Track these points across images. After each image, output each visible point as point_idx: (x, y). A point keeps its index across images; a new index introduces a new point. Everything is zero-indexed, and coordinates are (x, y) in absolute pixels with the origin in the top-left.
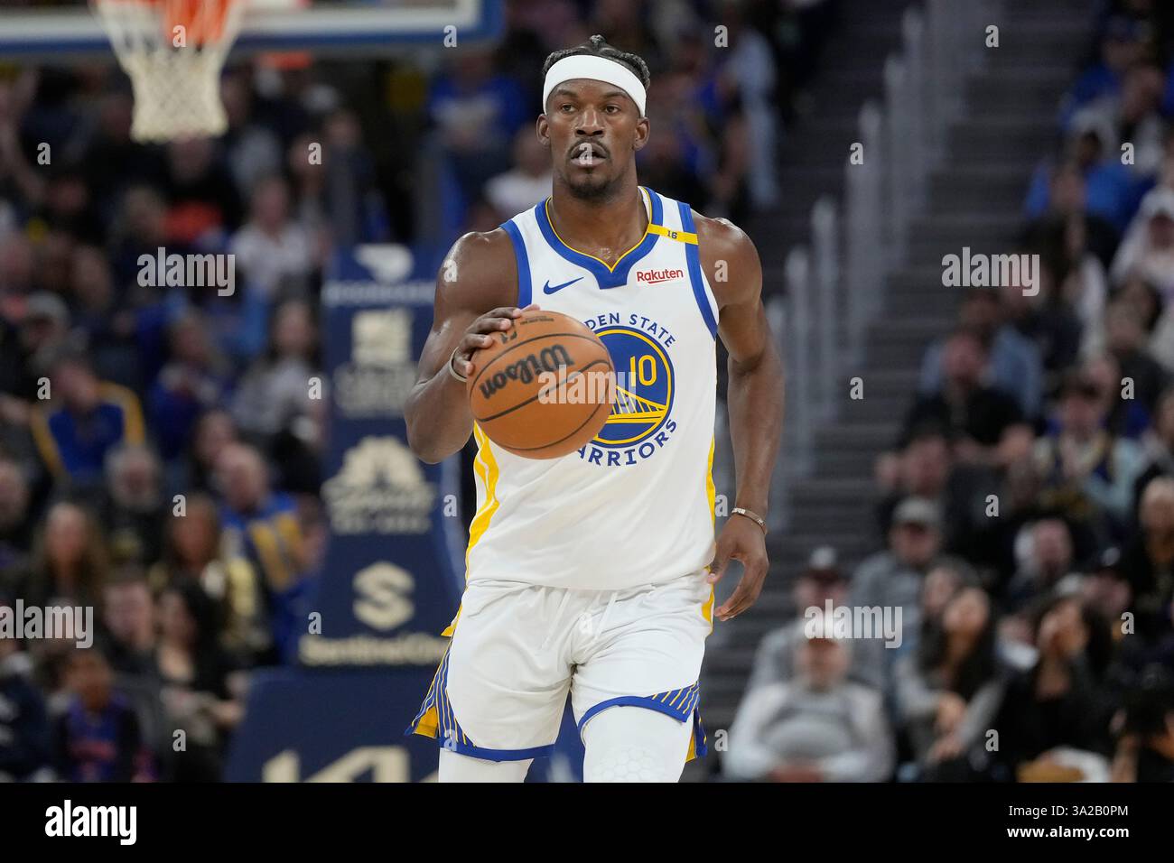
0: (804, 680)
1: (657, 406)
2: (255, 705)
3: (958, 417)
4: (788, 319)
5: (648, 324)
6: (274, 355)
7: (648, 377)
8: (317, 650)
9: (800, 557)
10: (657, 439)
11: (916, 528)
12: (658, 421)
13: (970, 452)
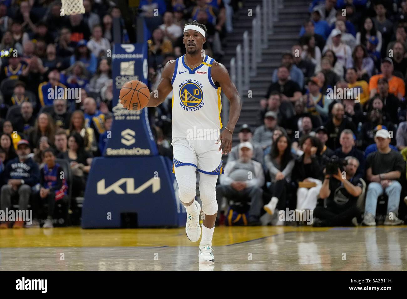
0: (241, 159)
1: (199, 99)
2: (93, 166)
3: (282, 89)
4: (236, 62)
5: (198, 83)
6: (99, 73)
7: (197, 94)
8: (110, 152)
9: (241, 126)
10: (199, 106)
11: (271, 118)
12: (199, 103)
13: (285, 98)
